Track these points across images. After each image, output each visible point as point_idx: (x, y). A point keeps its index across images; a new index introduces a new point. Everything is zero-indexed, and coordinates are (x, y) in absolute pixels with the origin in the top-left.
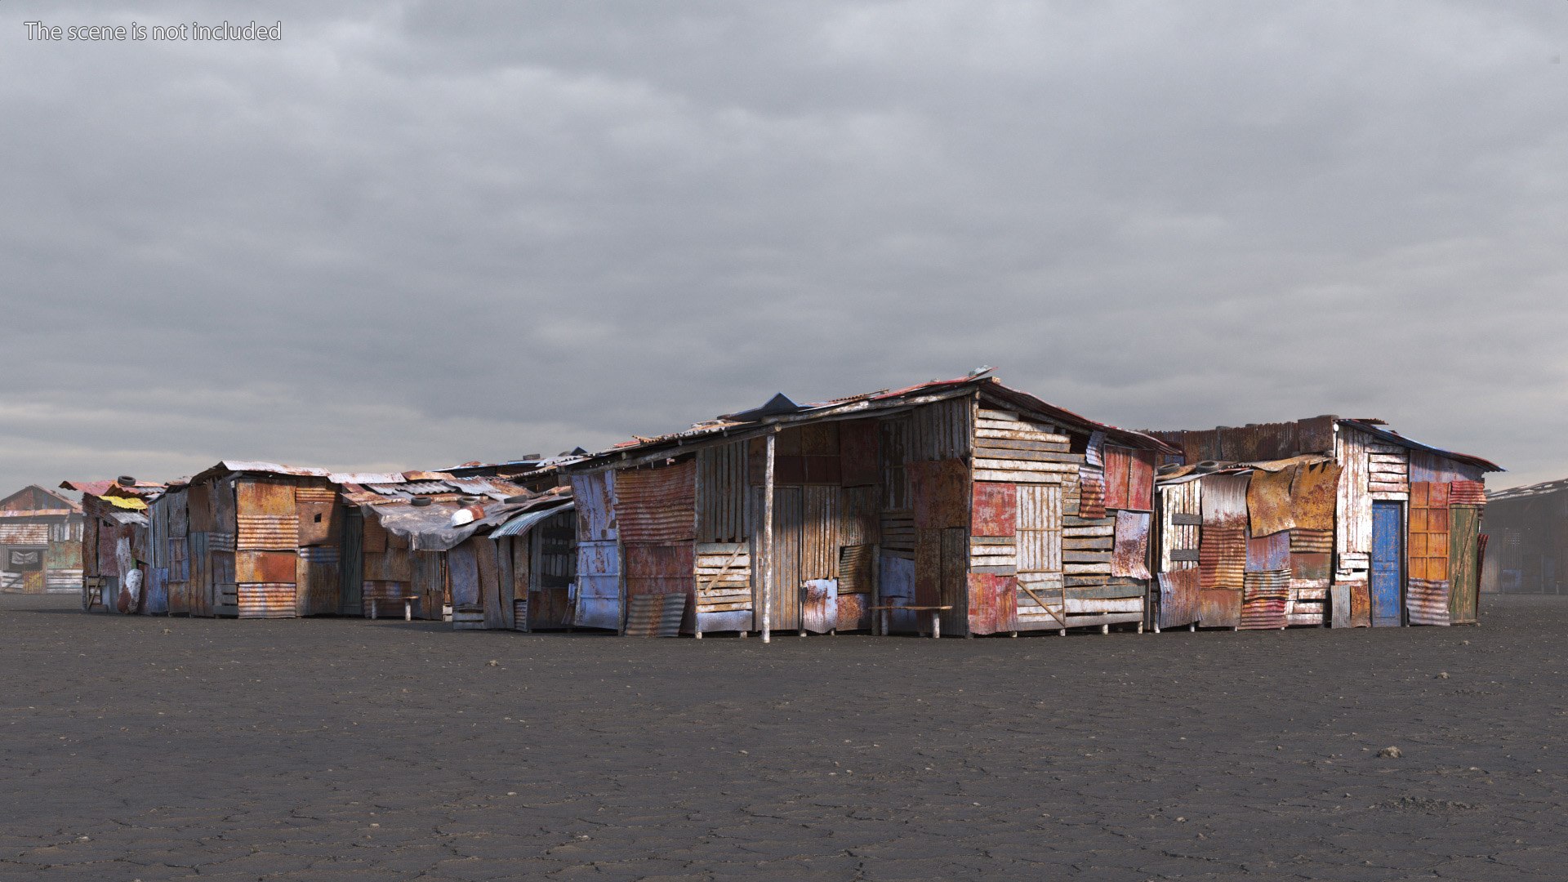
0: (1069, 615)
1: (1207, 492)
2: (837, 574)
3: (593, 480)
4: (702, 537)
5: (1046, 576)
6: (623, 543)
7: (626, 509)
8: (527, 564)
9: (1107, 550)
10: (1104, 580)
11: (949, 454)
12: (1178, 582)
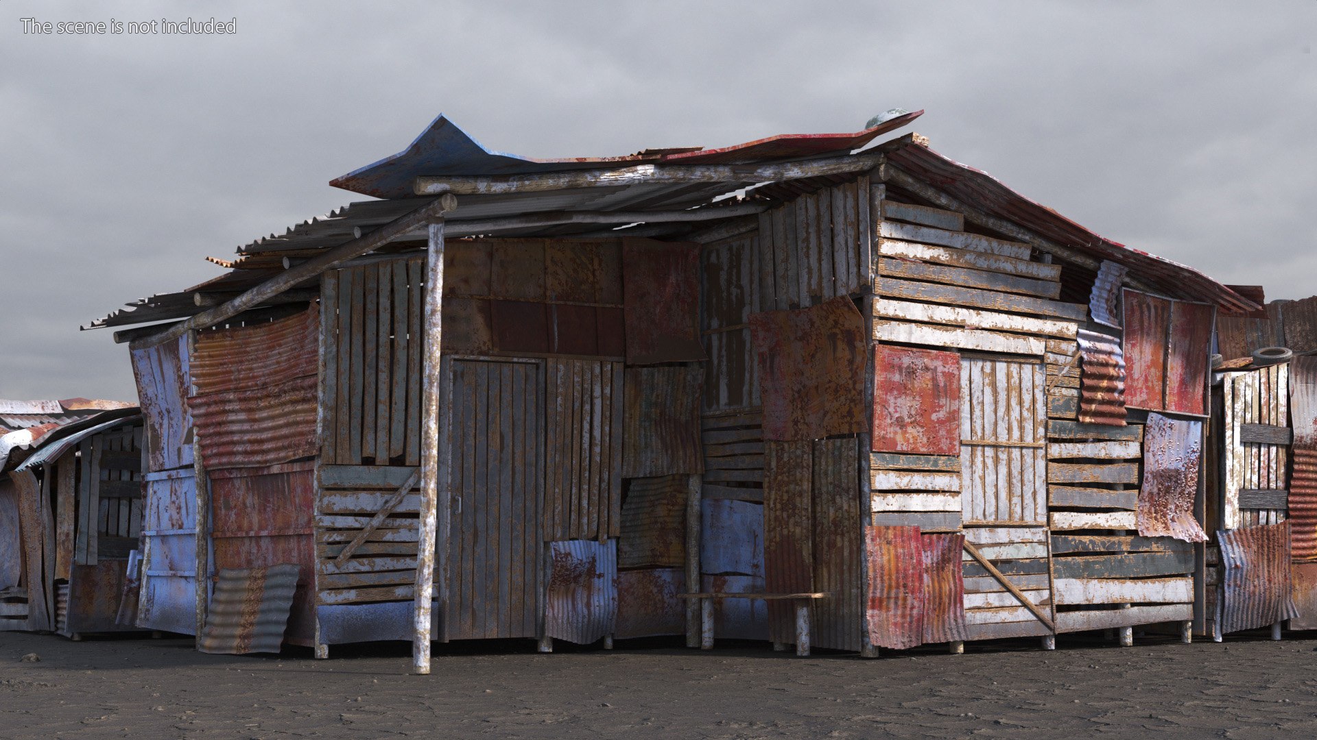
0: (1064, 608)
1: (1298, 387)
2: (616, 529)
3: (162, 356)
4: (332, 454)
5: (1017, 534)
6: (206, 471)
7: (208, 404)
8: (72, 514)
9: (1128, 487)
10: (1125, 543)
11: (827, 293)
12: (1255, 548)
